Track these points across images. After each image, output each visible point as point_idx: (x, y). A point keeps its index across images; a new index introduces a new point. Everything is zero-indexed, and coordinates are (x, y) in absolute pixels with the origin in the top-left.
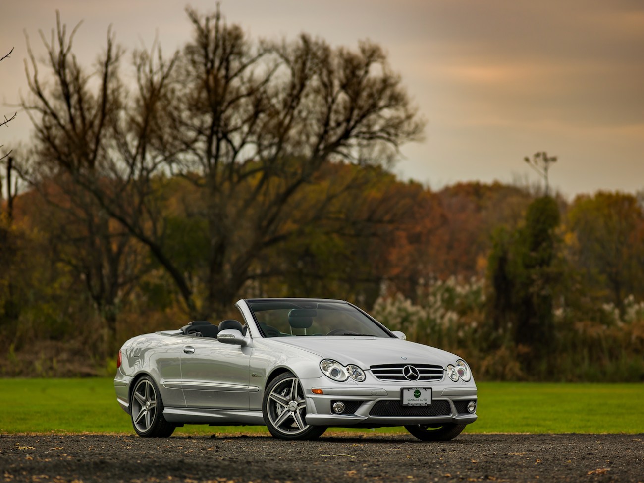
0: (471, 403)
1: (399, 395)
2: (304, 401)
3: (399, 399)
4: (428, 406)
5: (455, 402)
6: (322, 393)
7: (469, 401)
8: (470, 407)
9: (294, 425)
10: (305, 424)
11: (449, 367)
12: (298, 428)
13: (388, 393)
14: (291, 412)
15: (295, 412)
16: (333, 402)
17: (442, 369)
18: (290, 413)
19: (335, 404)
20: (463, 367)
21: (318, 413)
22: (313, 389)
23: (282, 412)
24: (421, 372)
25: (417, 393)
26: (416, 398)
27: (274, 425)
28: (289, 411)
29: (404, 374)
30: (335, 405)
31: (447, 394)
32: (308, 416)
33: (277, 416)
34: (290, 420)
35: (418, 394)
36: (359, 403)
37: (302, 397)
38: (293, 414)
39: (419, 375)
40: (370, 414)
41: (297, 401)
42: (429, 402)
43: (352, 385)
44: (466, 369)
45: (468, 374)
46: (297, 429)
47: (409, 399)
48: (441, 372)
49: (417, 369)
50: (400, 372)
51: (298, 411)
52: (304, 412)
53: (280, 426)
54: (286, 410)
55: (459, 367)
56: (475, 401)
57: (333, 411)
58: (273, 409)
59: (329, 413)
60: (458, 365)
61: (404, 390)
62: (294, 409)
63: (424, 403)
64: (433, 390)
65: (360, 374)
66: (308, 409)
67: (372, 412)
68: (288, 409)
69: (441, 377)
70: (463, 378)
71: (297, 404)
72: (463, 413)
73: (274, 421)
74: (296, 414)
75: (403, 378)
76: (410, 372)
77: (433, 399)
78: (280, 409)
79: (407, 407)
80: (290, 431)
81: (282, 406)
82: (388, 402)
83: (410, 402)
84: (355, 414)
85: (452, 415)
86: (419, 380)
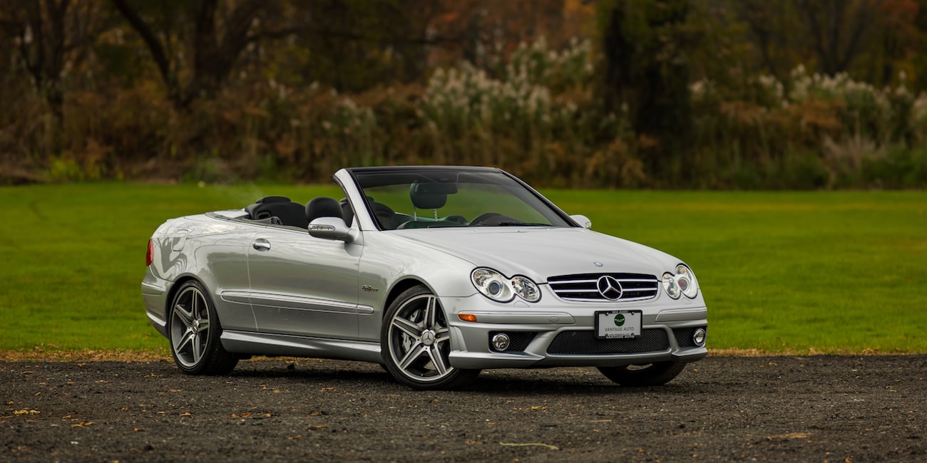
0: (699, 331)
1: (592, 321)
2: (446, 330)
3: (591, 328)
4: (637, 337)
5: (675, 330)
6: (475, 320)
7: (696, 328)
8: (697, 336)
9: (429, 366)
10: (448, 366)
11: (665, 275)
12: (437, 371)
13: (575, 320)
14: (425, 347)
15: (432, 347)
16: (492, 333)
17: (656, 281)
18: (423, 349)
19: (495, 337)
20: (685, 276)
21: (470, 350)
22: (461, 313)
23: (411, 346)
24: (625, 285)
25: (620, 319)
26: (617, 327)
27: (399, 366)
28: (422, 345)
29: (598, 290)
30: (495, 338)
31: (663, 319)
32: (453, 354)
33: (403, 352)
34: (424, 358)
35: (621, 321)
36: (532, 335)
37: (444, 325)
38: (428, 350)
39: (622, 290)
40: (549, 351)
41: (434, 330)
42: (637, 332)
43: (521, 308)
44: (690, 278)
45: (693, 287)
46: (436, 373)
47: (607, 328)
48: (654, 285)
49: (618, 281)
50: (593, 286)
51: (436, 345)
52: (446, 348)
53: (408, 369)
54: (417, 343)
55: (681, 276)
56: (704, 327)
57: (492, 348)
58: (397, 341)
59: (485, 351)
60: (679, 273)
61: (601, 317)
62: (430, 343)
63: (630, 334)
64: (643, 314)
65: (533, 291)
66: (453, 344)
67: (551, 348)
68: (420, 342)
69: (653, 293)
70: (686, 292)
71: (434, 334)
72: (687, 346)
73: (399, 360)
74: (433, 350)
75: (598, 296)
76: (608, 286)
77: (644, 327)
78: (409, 342)
79: (605, 340)
80: (423, 376)
81: (411, 338)
82: (575, 333)
83: (609, 333)
84: (525, 351)
85: (671, 350)
86: (621, 298)
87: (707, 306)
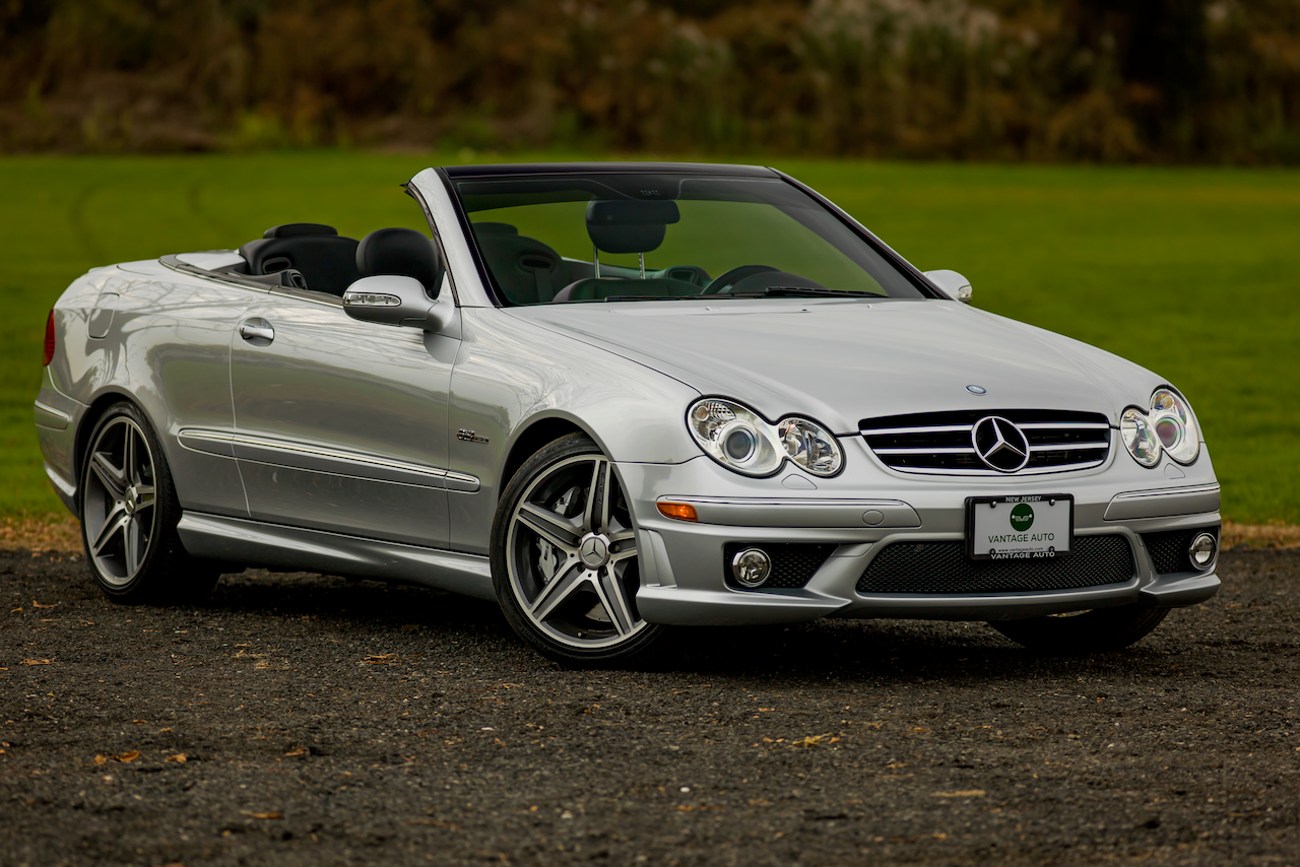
0: (1201, 539)
1: (960, 521)
2: (630, 535)
3: (958, 535)
4: (1060, 555)
5: (1149, 538)
6: (693, 517)
7: (1194, 531)
8: (1197, 550)
9: (595, 614)
10: (636, 618)
11: (1128, 413)
12: (611, 625)
13: (922, 517)
14: (587, 572)
15: (602, 572)
16: (731, 547)
17: (1106, 426)
18: (583, 577)
19: (739, 555)
20: (1171, 413)
21: (682, 584)
22: (663, 500)
23: (557, 568)
24: (1036, 437)
25: (1022, 515)
26: (1017, 533)
27: (529, 613)
28: (580, 567)
29: (975, 449)
30: (738, 558)
31: (1121, 513)
32: (645, 592)
33: (540, 583)
34: (585, 597)
35: (1026, 518)
36: (820, 553)
37: (626, 522)
38: (594, 579)
39: (1030, 449)
40: (860, 588)
41: (608, 535)
42: (1062, 544)
43: (798, 490)
44: (1184, 418)
45: (1190, 439)
46: (607, 628)
47: (993, 535)
48: (1102, 436)
49: (1019, 427)
50: (963, 439)
51: (610, 569)
52: (631, 577)
53: (550, 619)
54: (570, 563)
55: (1162, 414)
56: (1213, 529)
57: (733, 581)
58: (527, 556)
59: (719, 589)
60: (1159, 407)
61: (980, 509)
62: (599, 563)
63: (1045, 549)
64: (1077, 502)
65: (827, 450)
66: (646, 567)
67: (871, 578)
68: (576, 560)
69: (1100, 454)
70: (1173, 451)
71: (608, 543)
72: (1173, 571)
73: (531, 600)
74: (605, 579)
75: (973, 462)
76: (995, 440)
77: (1077, 531)
78: (552, 560)
79: (989, 562)
80: (584, 637)
81: (556, 551)
82: (920, 548)
83: (999, 547)
84: (808, 587)
85: (1137, 582)
86: (1027, 466)
87: (1220, 481)
